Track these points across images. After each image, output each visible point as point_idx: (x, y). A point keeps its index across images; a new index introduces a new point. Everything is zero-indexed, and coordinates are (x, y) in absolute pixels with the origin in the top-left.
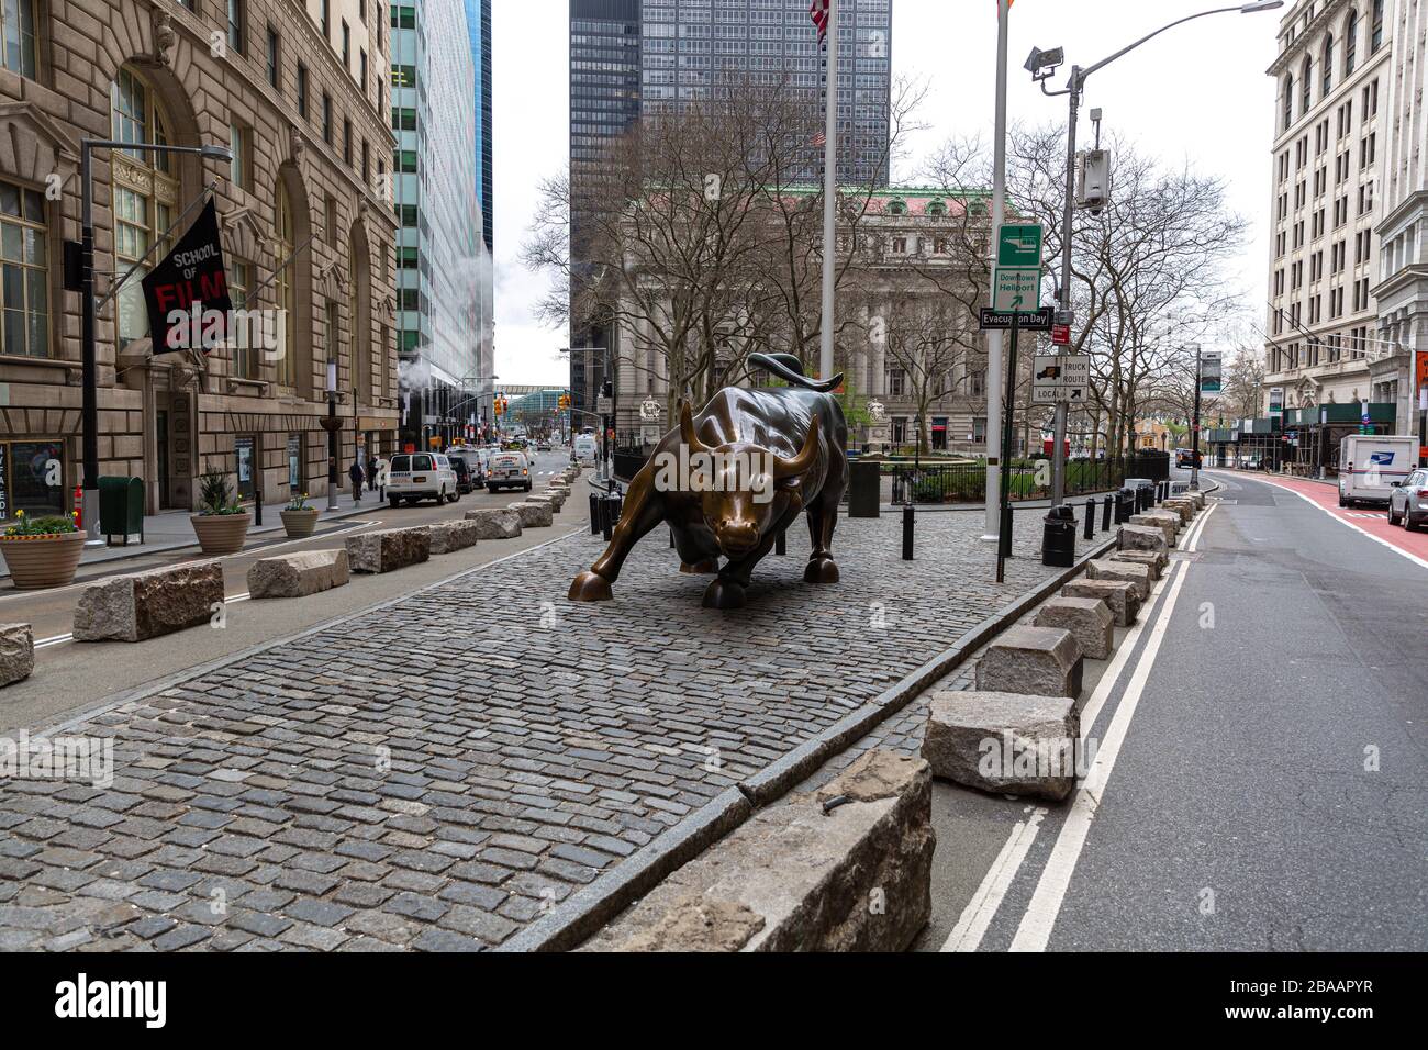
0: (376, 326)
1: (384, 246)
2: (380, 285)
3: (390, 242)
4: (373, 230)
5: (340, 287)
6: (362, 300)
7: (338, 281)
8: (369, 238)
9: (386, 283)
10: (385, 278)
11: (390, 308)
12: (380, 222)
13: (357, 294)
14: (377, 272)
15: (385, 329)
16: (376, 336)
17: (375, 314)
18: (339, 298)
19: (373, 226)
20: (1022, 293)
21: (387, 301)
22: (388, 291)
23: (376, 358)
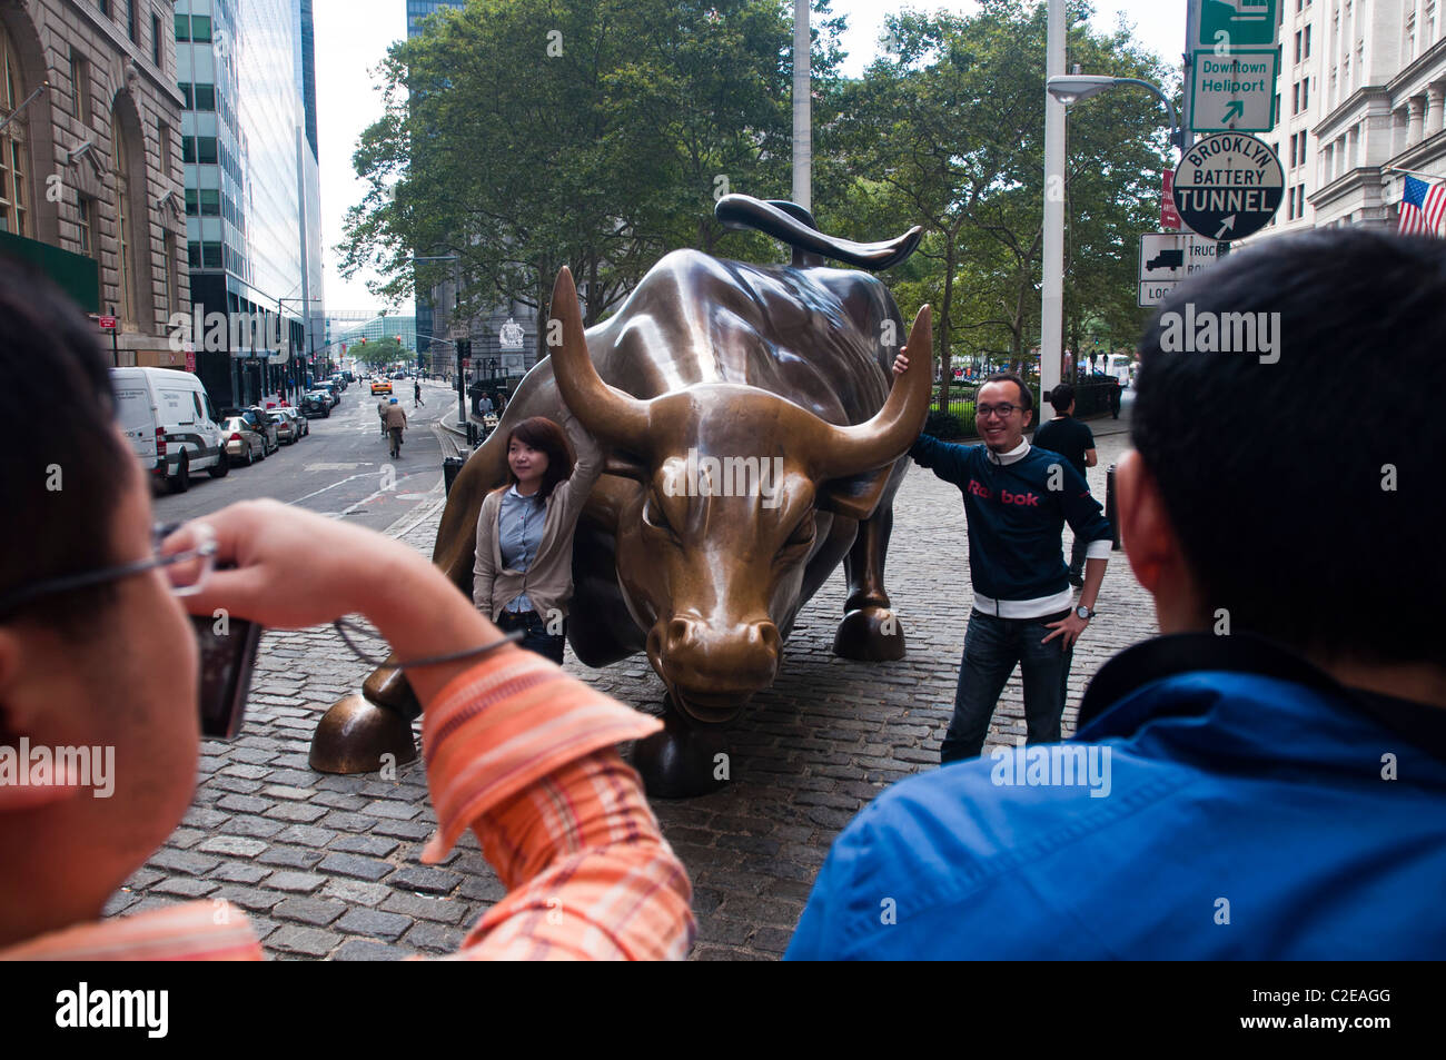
0: (156, 231)
1: (163, 127)
2: (162, 179)
3: (173, 124)
4: (147, 107)
5: (99, 177)
6: (136, 196)
7: (96, 169)
8: (141, 116)
9: (169, 175)
10: (168, 169)
11: (175, 208)
12: (156, 95)
13: (128, 190)
14: (156, 162)
15: (169, 236)
16: (158, 245)
17: (154, 215)
18: (98, 190)
19: (147, 101)
20: (1241, 96)
21: (170, 200)
22: (171, 186)
23: (159, 273)
